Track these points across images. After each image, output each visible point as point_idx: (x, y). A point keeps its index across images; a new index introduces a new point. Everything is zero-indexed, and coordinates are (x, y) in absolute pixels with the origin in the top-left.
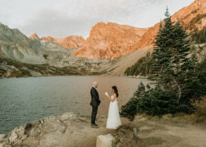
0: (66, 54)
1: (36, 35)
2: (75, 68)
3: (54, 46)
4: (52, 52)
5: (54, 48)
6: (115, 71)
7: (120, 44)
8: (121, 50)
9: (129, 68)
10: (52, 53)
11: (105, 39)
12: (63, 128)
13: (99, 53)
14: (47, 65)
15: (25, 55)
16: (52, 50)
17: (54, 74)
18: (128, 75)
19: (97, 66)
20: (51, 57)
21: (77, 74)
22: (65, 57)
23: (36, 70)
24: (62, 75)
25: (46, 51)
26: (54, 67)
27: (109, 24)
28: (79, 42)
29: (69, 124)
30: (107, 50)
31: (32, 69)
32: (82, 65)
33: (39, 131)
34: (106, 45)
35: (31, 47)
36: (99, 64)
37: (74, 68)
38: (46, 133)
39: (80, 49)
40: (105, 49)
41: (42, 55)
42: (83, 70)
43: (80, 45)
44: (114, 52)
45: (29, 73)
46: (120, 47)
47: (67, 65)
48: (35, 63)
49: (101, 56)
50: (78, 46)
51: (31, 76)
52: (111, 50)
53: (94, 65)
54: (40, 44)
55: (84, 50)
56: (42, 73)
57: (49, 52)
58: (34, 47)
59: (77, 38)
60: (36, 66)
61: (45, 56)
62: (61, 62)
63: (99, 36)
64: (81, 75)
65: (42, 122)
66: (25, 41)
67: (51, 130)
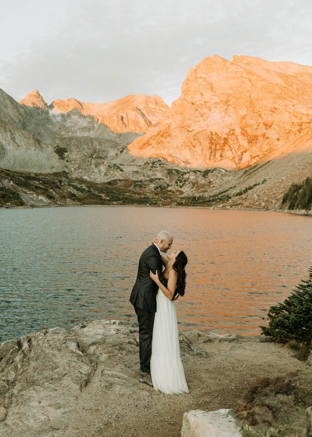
0: (115, 145)
1: (38, 95)
2: (140, 184)
3: (84, 123)
4: (77, 139)
5: (83, 129)
6: (253, 194)
7: (269, 118)
8: (272, 134)
9: (296, 188)
10: (80, 142)
11: (227, 102)
12: (86, 369)
13: (206, 143)
14: (65, 174)
15: (10, 148)
16: (79, 134)
17: (82, 201)
18: (291, 207)
19: (202, 181)
20: (74, 155)
21: (144, 201)
22: (112, 153)
23: (36, 189)
24: (102, 202)
25: (62, 139)
26: (81, 181)
27: (237, 60)
28: (152, 113)
29: (104, 357)
30: (232, 133)
31: (26, 185)
32: (159, 175)
33: (12, 376)
34: (229, 120)
35: (24, 127)
36: (206, 173)
37: (136, 184)
38: (31, 383)
39: (153, 131)
40: (223, 132)
41: (51, 149)
42: (162, 190)
43: (154, 120)
44: (252, 140)
45: (18, 197)
46: (268, 126)
47: (118, 175)
48: (33, 170)
49: (213, 152)
50: (149, 124)
51: (22, 204)
52: (244, 133)
53: (192, 177)
54: (48, 119)
55: (165, 134)
56: (50, 197)
57: (71, 139)
58: (31, 127)
59: (148, 100)
60: (36, 177)
61: (60, 152)
62: (103, 168)
63: (208, 96)
64: (155, 204)
65: (25, 345)
66: (10, 111)
67: (48, 373)
